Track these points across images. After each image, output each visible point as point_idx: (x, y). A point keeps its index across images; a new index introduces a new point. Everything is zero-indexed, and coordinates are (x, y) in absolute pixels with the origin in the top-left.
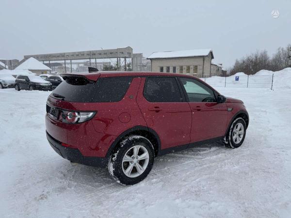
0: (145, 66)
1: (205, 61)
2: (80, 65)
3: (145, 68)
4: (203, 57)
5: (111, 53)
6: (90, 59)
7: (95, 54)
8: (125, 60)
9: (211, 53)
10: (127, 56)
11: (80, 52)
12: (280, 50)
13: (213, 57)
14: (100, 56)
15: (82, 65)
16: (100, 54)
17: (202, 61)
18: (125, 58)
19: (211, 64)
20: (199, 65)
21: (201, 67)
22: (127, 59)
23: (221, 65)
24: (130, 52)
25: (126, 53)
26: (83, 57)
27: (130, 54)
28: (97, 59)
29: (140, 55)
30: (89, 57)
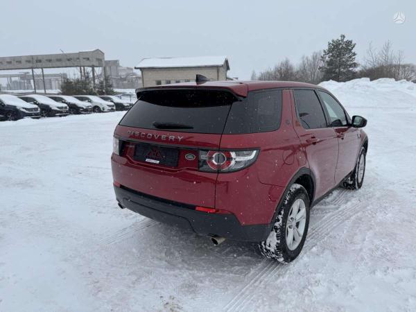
0: (125, 79)
1: (220, 74)
2: (13, 79)
3: (125, 82)
4: (217, 68)
5: (69, 60)
6: (32, 68)
7: (40, 61)
8: (93, 71)
9: (227, 62)
10: (95, 63)
11: (14, 58)
12: (305, 59)
14: (50, 64)
15: (17, 79)
16: (50, 61)
17: (216, 73)
18: (93, 67)
19: (227, 78)
22: (95, 68)
23: (237, 78)
24: (100, 58)
25: (95, 60)
26: (19, 66)
27: (100, 60)
28: (44, 69)
29: (116, 63)
30: (31, 65)
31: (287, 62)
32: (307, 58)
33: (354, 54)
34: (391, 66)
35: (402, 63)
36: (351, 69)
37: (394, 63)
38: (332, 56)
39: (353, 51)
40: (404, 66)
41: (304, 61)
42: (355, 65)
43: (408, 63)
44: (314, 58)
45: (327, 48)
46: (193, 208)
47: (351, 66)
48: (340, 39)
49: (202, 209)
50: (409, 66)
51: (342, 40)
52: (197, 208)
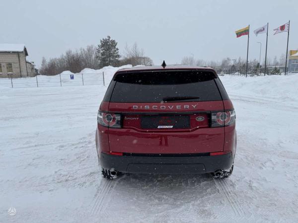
1: (21, 59)
4: (18, 53)
9: (25, 49)
12: (82, 50)
13: (27, 54)
17: (17, 58)
19: (26, 62)
20: (14, 63)
21: (17, 65)
23: (33, 62)
31: (70, 52)
32: (84, 50)
33: (118, 49)
34: (138, 58)
35: (143, 56)
36: (117, 58)
37: (140, 56)
38: (104, 49)
39: (116, 47)
40: (144, 58)
41: (82, 52)
42: (118, 56)
43: (146, 56)
44: (89, 50)
45: (100, 44)
46: (208, 154)
47: (116, 57)
48: (107, 38)
49: (215, 154)
50: (146, 58)
51: (109, 40)
52: (211, 154)
